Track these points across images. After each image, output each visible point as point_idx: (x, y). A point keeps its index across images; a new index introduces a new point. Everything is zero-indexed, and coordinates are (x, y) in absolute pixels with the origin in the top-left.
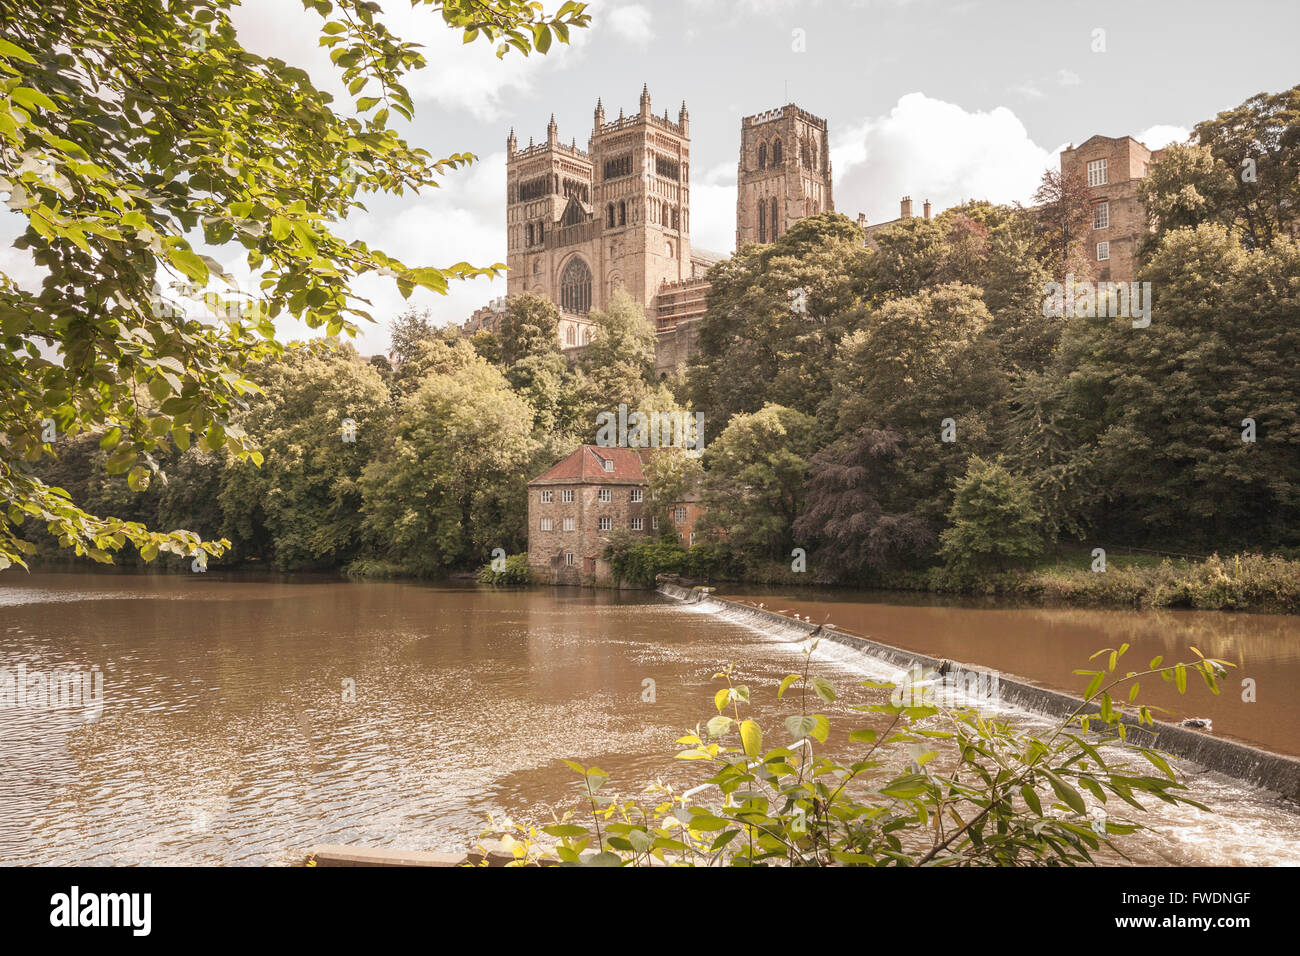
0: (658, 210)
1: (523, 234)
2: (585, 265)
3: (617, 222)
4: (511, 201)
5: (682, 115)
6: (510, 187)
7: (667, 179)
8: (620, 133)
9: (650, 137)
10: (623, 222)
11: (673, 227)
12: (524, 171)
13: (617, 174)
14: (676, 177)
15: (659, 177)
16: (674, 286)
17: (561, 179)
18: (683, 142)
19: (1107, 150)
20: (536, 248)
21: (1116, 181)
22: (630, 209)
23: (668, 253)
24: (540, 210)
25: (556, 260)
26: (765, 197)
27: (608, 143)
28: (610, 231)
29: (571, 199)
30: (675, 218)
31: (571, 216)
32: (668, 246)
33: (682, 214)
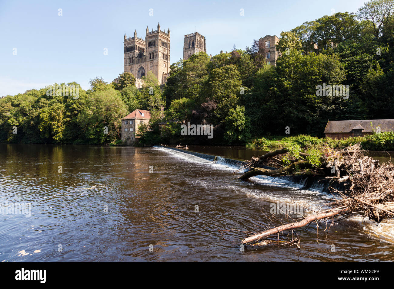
0: (162, 55)
1: (128, 60)
2: (144, 68)
3: (151, 58)
4: (125, 52)
5: (168, 32)
6: (125, 48)
7: (164, 47)
8: (152, 35)
9: (160, 36)
10: (153, 58)
11: (166, 60)
12: (128, 44)
13: (151, 45)
15: (162, 47)
16: (166, 74)
17: (138, 46)
18: (168, 38)
19: (270, 39)
20: (131, 64)
21: (272, 46)
22: (155, 54)
23: (164, 66)
24: (132, 54)
25: (136, 67)
26: (190, 55)
27: (149, 37)
28: (149, 60)
29: (140, 51)
30: (166, 57)
31: (140, 56)
32: (164, 64)
33: (168, 56)
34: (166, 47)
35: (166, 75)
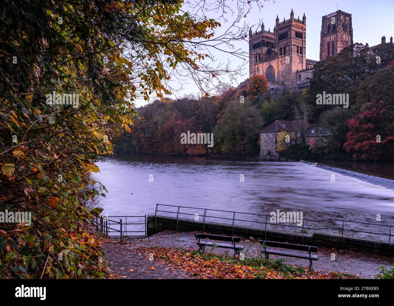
0: (296, 48)
1: (254, 59)
2: (273, 67)
3: (283, 53)
4: (250, 50)
5: (304, 18)
6: (250, 45)
7: (299, 39)
8: (284, 25)
9: (294, 26)
10: (285, 53)
11: (300, 53)
12: (255, 40)
13: (283, 38)
14: (302, 38)
15: (296, 38)
16: (301, 71)
17: (265, 41)
18: (304, 26)
20: (258, 63)
22: (287, 49)
23: (299, 61)
24: (259, 51)
25: (264, 66)
27: (280, 29)
28: (281, 56)
29: (269, 47)
30: (301, 50)
31: (269, 52)
32: (299, 59)
33: (303, 49)
35: (301, 73)
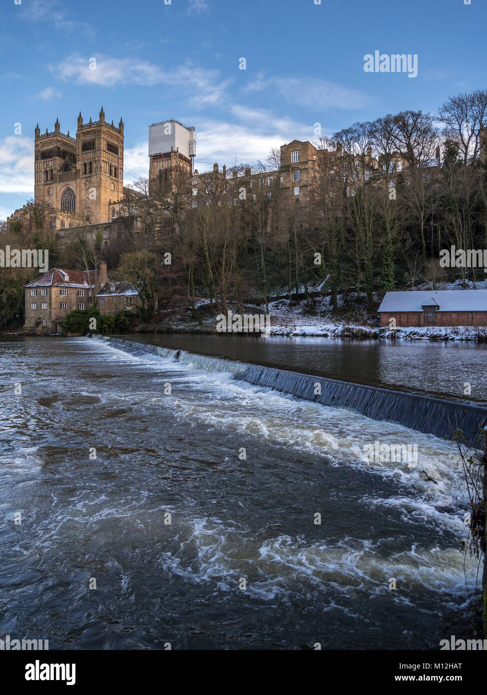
0: (108, 168)
1: (43, 175)
2: (73, 191)
3: (88, 172)
4: (36, 159)
5: (121, 124)
6: (37, 152)
7: (112, 154)
8: (90, 129)
9: (104, 132)
10: (91, 172)
11: (115, 176)
12: (43, 145)
13: (88, 149)
15: (109, 152)
16: (115, 203)
17: (61, 150)
18: (120, 136)
19: (300, 147)
20: (49, 182)
21: (302, 160)
22: (94, 165)
23: (113, 188)
24: (51, 164)
25: (58, 189)
26: (162, 169)
27: (84, 134)
28: (84, 176)
29: (66, 159)
30: (116, 172)
31: (66, 168)
32: (112, 185)
33: (120, 171)
34: (117, 153)
35: (114, 206)
